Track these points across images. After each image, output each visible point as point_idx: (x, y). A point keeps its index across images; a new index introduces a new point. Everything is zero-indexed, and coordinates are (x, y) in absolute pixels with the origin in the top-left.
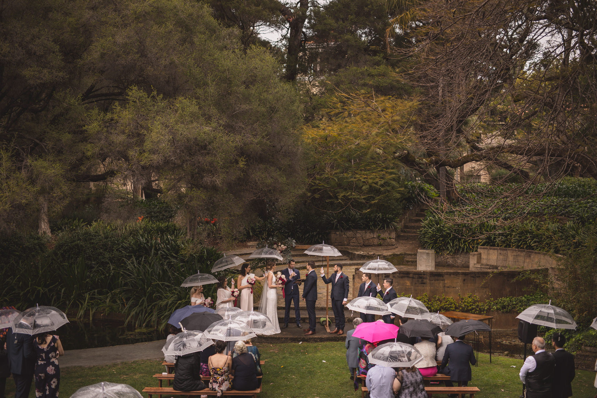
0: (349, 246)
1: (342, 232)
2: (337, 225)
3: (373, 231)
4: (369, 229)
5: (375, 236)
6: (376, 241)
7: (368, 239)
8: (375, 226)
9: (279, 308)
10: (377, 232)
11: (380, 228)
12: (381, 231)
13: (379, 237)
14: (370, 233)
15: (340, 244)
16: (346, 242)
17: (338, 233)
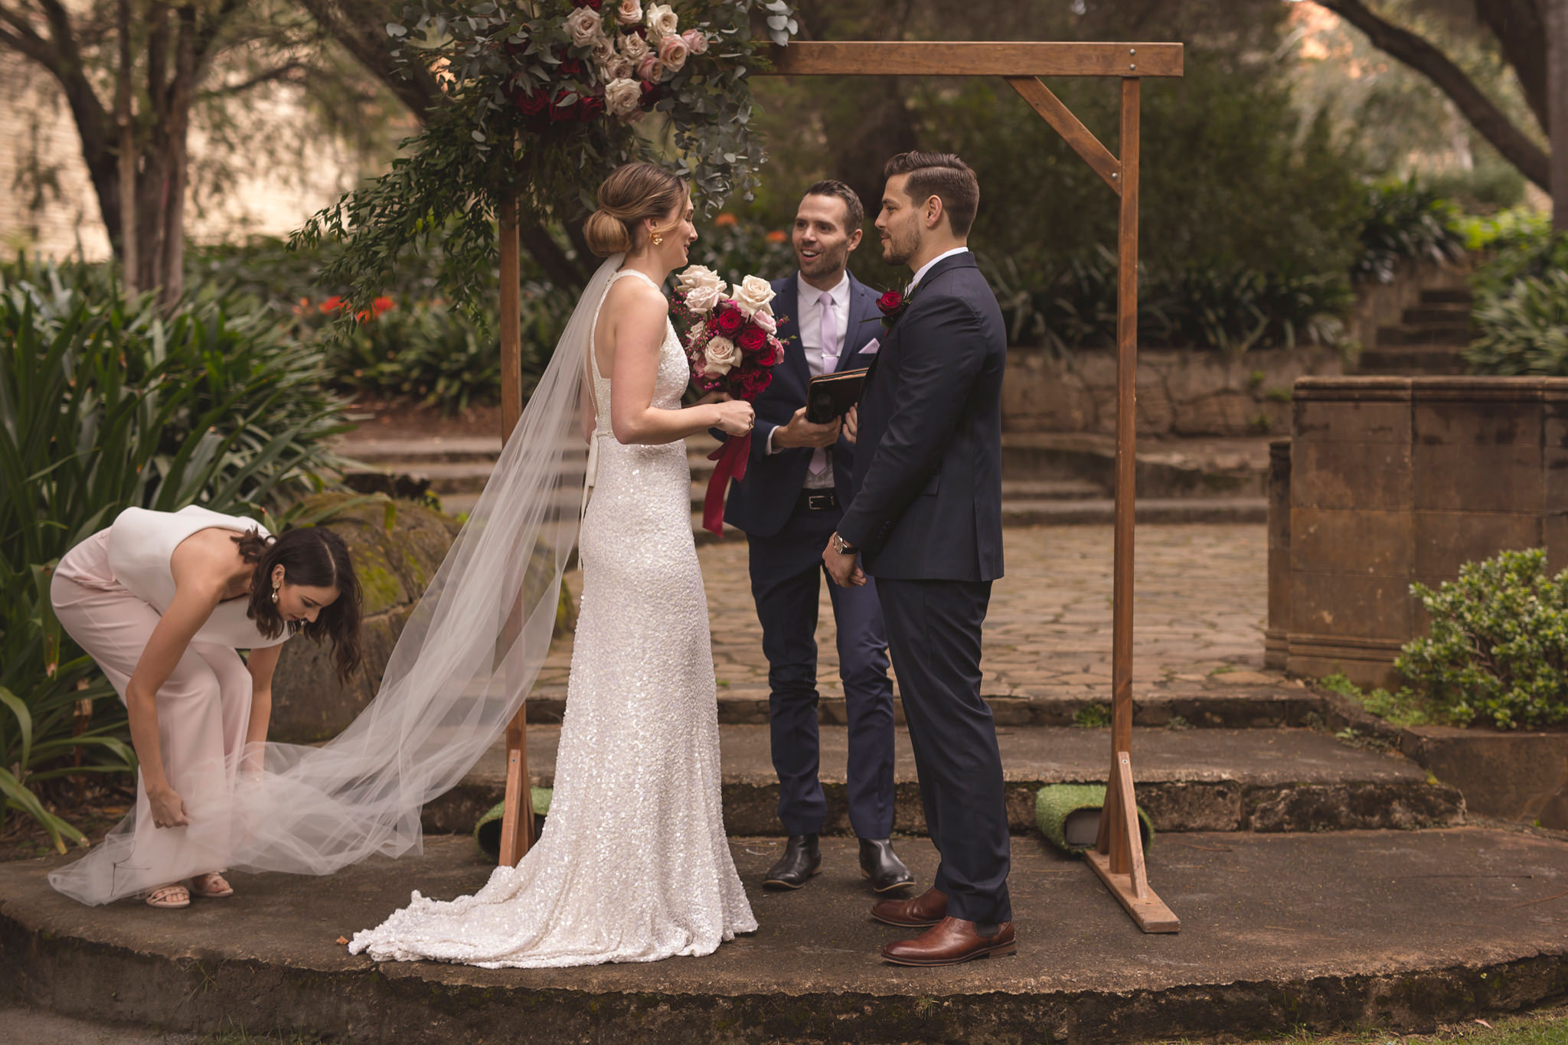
0: (1096, 432)
1: (1057, 355)
2: (1030, 321)
3: (1219, 356)
4: (1202, 345)
5: (1234, 383)
6: (1239, 411)
7: (1196, 401)
8: (1235, 328)
9: (729, 713)
10: (1245, 362)
11: (1262, 338)
12: (1265, 356)
13: (1253, 386)
14: (1208, 364)
15: (1047, 422)
16: (1077, 415)
17: (1034, 362)
